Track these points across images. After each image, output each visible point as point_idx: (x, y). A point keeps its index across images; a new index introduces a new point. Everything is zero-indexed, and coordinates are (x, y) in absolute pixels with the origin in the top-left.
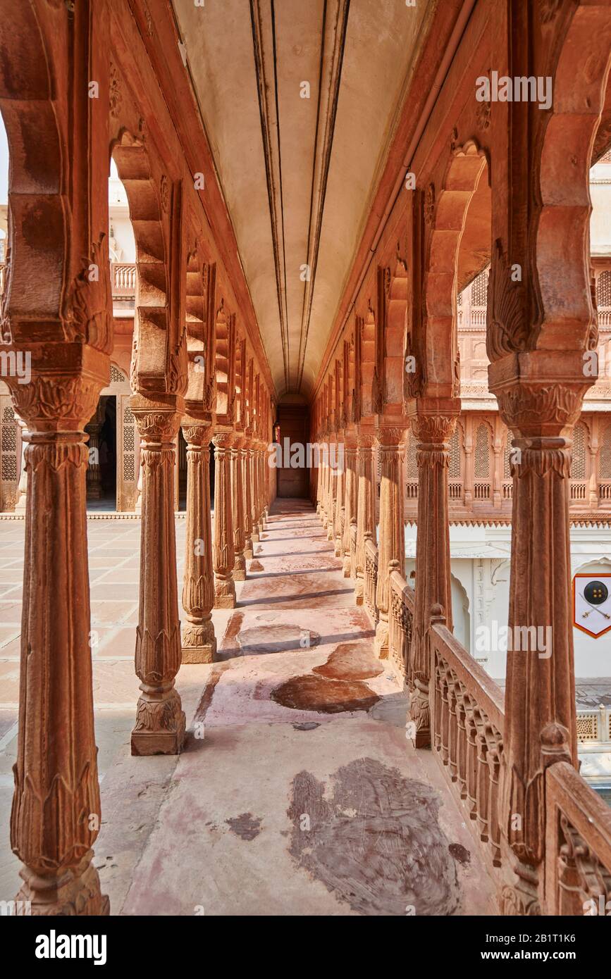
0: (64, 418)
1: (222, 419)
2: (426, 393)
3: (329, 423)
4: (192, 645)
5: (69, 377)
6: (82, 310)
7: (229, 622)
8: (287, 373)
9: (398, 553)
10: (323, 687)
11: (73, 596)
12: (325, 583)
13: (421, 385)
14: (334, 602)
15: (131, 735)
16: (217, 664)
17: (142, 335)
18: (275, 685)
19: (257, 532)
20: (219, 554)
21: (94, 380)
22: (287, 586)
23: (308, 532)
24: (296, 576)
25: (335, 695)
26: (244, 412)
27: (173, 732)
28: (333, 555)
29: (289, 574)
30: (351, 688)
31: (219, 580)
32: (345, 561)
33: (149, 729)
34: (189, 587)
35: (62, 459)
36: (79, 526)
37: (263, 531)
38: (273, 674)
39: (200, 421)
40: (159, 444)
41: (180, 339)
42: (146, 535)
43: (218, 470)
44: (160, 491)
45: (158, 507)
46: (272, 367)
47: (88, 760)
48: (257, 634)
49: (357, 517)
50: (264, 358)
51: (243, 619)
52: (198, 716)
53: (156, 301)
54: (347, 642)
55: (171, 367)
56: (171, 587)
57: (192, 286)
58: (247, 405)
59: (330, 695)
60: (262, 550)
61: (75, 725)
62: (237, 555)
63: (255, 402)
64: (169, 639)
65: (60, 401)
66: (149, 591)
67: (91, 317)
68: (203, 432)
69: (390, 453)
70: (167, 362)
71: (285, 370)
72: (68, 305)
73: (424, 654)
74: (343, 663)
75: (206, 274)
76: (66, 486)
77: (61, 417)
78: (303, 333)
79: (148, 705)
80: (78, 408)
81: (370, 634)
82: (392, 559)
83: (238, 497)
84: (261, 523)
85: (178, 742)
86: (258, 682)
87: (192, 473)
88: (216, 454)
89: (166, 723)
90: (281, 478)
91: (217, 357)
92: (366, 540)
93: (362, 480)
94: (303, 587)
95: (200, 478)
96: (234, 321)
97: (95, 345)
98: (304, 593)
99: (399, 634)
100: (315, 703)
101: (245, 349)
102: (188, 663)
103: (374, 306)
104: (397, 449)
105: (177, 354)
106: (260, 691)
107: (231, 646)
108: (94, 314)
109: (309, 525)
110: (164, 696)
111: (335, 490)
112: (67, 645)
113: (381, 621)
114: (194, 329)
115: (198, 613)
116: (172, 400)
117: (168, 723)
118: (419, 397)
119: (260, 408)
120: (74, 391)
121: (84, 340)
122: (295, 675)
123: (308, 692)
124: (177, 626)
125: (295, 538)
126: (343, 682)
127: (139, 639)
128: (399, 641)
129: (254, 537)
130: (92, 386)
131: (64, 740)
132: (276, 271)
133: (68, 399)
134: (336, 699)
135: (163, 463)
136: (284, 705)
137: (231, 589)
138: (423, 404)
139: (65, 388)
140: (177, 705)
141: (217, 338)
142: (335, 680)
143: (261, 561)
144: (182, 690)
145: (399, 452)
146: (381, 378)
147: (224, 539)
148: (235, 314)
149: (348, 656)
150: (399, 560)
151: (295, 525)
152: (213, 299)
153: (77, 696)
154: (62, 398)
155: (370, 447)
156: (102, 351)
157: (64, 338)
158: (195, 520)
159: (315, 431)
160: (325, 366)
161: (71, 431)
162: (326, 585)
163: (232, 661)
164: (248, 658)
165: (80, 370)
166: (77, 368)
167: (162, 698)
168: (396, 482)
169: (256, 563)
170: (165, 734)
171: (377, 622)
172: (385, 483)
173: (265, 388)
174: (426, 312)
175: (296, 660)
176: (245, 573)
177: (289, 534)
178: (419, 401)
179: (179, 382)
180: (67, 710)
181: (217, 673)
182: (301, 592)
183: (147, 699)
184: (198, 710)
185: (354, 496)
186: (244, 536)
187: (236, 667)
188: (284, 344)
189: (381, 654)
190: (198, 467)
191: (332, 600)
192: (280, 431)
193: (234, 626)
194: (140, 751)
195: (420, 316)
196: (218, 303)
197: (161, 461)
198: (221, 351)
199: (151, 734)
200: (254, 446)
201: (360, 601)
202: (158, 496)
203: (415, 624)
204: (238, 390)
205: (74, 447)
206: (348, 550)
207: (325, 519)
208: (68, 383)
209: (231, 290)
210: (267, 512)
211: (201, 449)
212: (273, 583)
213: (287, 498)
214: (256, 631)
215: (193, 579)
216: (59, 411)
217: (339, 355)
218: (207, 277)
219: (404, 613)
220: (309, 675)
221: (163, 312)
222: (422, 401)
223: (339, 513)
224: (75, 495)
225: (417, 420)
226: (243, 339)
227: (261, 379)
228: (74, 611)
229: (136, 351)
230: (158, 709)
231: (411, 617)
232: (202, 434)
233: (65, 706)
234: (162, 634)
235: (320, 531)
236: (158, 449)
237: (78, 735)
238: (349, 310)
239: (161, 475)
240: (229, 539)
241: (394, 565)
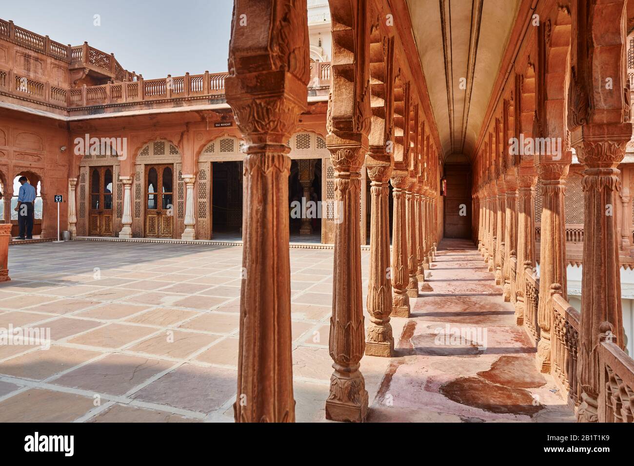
0: (272, 132)
1: (399, 165)
2: (592, 120)
3: (490, 173)
4: (375, 341)
5: (275, 98)
6: (285, 45)
7: (404, 327)
8: (453, 136)
9: (560, 278)
10: (488, 389)
11: (277, 274)
12: (487, 305)
13: (587, 113)
14: (496, 321)
15: (325, 403)
16: (394, 358)
17: (336, 88)
18: (443, 382)
19: (428, 261)
20: (396, 273)
21: (295, 103)
22: (453, 305)
23: (471, 264)
24: (461, 298)
25: (499, 398)
26: (417, 162)
27: (357, 405)
28: (494, 283)
29: (455, 295)
30: (514, 394)
31: (396, 294)
32: (505, 288)
33: (339, 400)
34: (372, 294)
35: (270, 165)
36: (283, 219)
37: (433, 262)
38: (441, 372)
39: (381, 162)
40: (348, 173)
41: (365, 89)
42: (338, 245)
43: (396, 206)
44: (349, 211)
45: (347, 223)
46: (439, 130)
47: (288, 409)
48: (427, 339)
49: (516, 250)
50: (433, 122)
51: (416, 327)
52: (378, 397)
53: (347, 59)
54: (508, 355)
55: (358, 111)
56: (357, 288)
57: (375, 55)
58: (420, 158)
59: (494, 398)
60: (431, 276)
61: (278, 378)
62: (411, 277)
63: (425, 157)
64: (355, 329)
65: (269, 119)
66: (340, 289)
67: (292, 50)
68: (384, 171)
69: (551, 187)
70: (354, 107)
71: (451, 133)
72: (275, 40)
73: (593, 370)
74: (505, 371)
75: (386, 45)
76: (273, 186)
77: (269, 132)
78: (467, 99)
79: (339, 380)
80: (282, 124)
81: (533, 350)
82: (554, 282)
83: (412, 230)
84: (431, 255)
85: (362, 414)
86: (429, 377)
87: (375, 204)
88: (394, 193)
89: (353, 397)
90: (447, 222)
91: (395, 116)
92: (526, 268)
93: (522, 217)
94: (467, 307)
95: (381, 208)
96: (409, 87)
97: (295, 73)
98: (468, 311)
99: (562, 351)
100: (480, 402)
101: (418, 112)
102: (371, 355)
103: (534, 59)
104: (558, 183)
105: (362, 101)
106: (430, 385)
107: (406, 346)
108: (294, 47)
109: (471, 259)
110: (352, 375)
111: (495, 229)
112: (272, 314)
113: (542, 339)
114: (377, 89)
115: (378, 316)
116: (358, 137)
117: (354, 397)
118: (585, 124)
119: (430, 163)
120: (279, 110)
121: (286, 69)
122: (461, 376)
123: (473, 391)
124: (362, 321)
125: (458, 269)
126: (506, 388)
127: (332, 327)
128: (562, 358)
129: (425, 265)
130: (293, 108)
131: (269, 389)
132: (444, 46)
133: (274, 117)
134: (500, 402)
135: (351, 188)
136: (451, 399)
137: (406, 302)
138: (589, 130)
139: (273, 107)
140: (361, 384)
141: (395, 101)
142: (498, 385)
143: (431, 284)
144: (366, 374)
145: (560, 186)
146: (542, 120)
147: (400, 261)
148: (409, 82)
149: (510, 366)
150: (561, 284)
151: (459, 258)
152: (392, 65)
153: (279, 355)
154: (270, 116)
155: (530, 187)
156: (300, 80)
157: (271, 68)
158: (377, 240)
159: (477, 182)
160: (485, 126)
161: (277, 144)
162: (488, 307)
163: (407, 358)
164: (420, 357)
165: (283, 91)
166: (281, 90)
167: (349, 376)
168: (558, 213)
169: (427, 285)
170: (351, 406)
171: (538, 339)
172: (546, 214)
173: (434, 148)
174: (592, 43)
175: (462, 364)
176: (418, 292)
177: (455, 265)
178: (585, 128)
179: (364, 123)
180: (272, 366)
181: (394, 366)
182: (465, 310)
183: (338, 376)
184: (378, 392)
185: (514, 232)
186: (417, 263)
187: (410, 363)
188: (450, 110)
189: (543, 368)
190: (380, 199)
191: (494, 319)
192: (447, 184)
193: (409, 331)
194: (332, 416)
195: (586, 48)
196: (395, 71)
197: (349, 187)
198: (398, 111)
199: (340, 404)
200: (425, 192)
201: (520, 322)
202: (347, 214)
203: (582, 339)
204: (412, 145)
205: (279, 156)
206: (508, 279)
207: (486, 255)
208: (275, 103)
209: (406, 60)
210: (436, 248)
211: (382, 185)
212: (441, 301)
213: (452, 238)
214: (427, 337)
215: (376, 289)
216: (268, 126)
217: (499, 114)
218: (387, 47)
219: (568, 331)
220: (474, 378)
221: (351, 68)
222: (589, 128)
223: (499, 247)
224: (280, 194)
225: (583, 146)
226: (416, 103)
227: (430, 140)
228: (278, 286)
229: (331, 101)
230: (346, 385)
231: (575, 335)
232: (382, 173)
233: (270, 362)
234: (349, 325)
235: (482, 264)
236: (347, 177)
237: (280, 387)
238: (509, 71)
239: (349, 198)
240: (404, 262)
241: (556, 288)
